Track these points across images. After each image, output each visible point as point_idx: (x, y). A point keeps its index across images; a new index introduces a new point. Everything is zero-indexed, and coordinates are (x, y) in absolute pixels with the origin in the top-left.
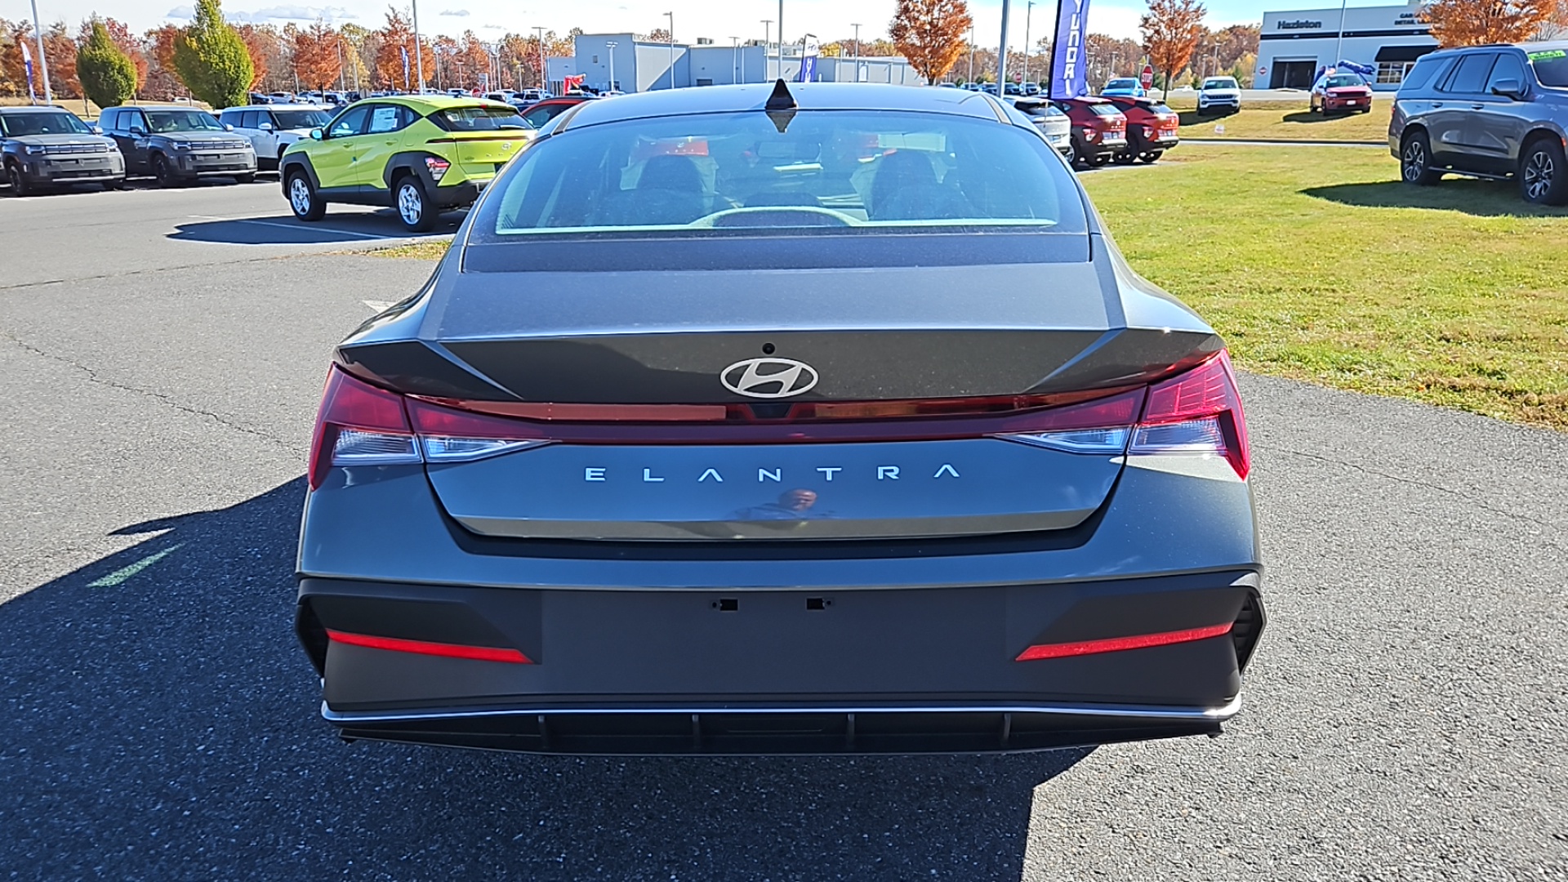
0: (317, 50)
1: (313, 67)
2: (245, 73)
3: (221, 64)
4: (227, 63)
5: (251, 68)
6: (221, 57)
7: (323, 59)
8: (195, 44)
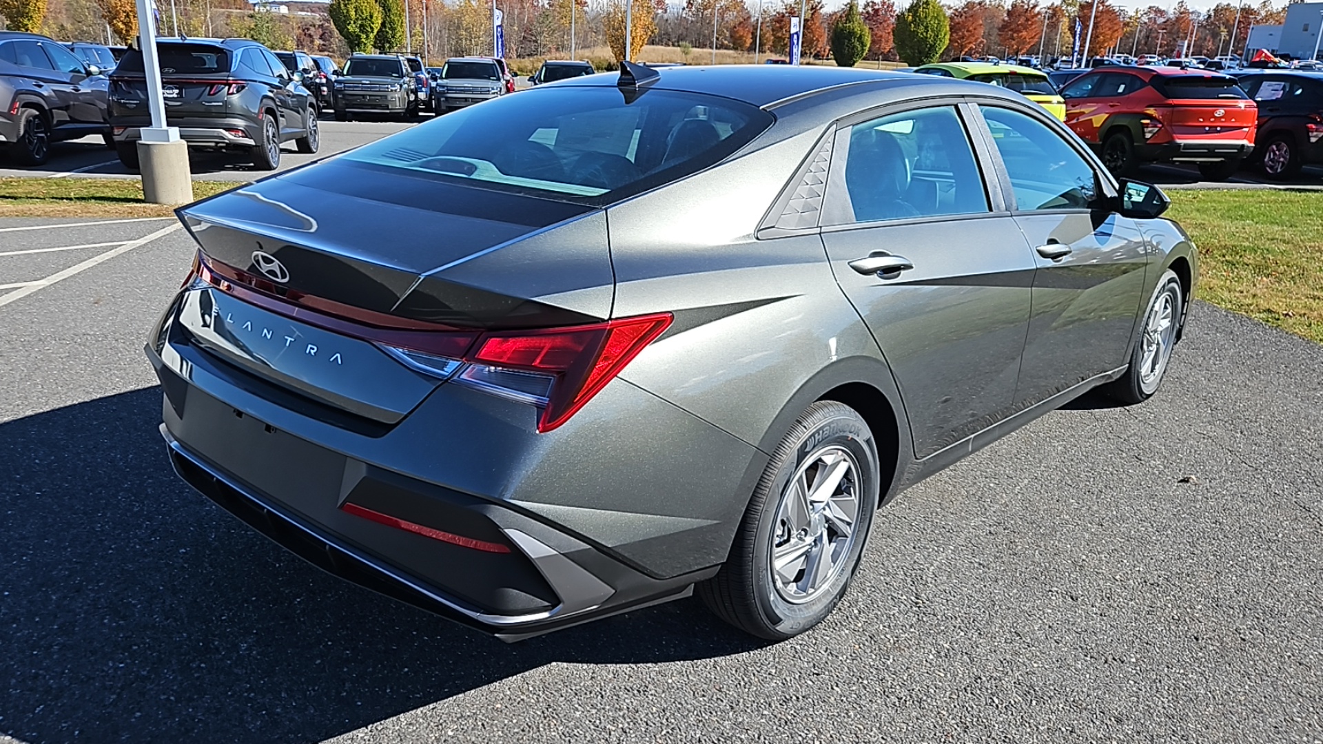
0: (1022, 20)
1: (1015, 35)
2: (941, 41)
3: (925, 34)
4: (930, 32)
5: (948, 37)
6: (926, 27)
7: (1025, 28)
8: (910, 18)
